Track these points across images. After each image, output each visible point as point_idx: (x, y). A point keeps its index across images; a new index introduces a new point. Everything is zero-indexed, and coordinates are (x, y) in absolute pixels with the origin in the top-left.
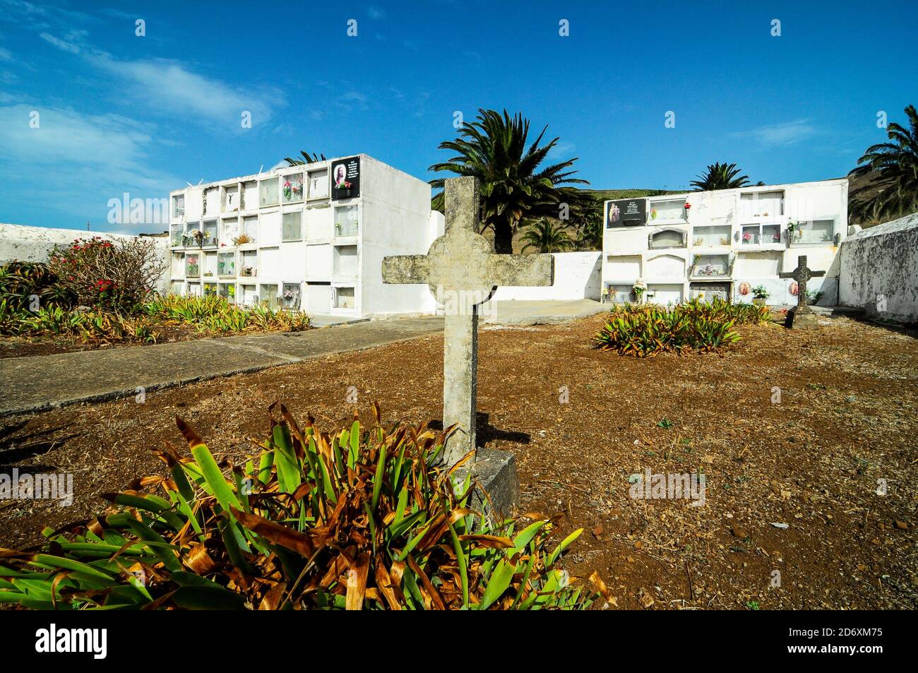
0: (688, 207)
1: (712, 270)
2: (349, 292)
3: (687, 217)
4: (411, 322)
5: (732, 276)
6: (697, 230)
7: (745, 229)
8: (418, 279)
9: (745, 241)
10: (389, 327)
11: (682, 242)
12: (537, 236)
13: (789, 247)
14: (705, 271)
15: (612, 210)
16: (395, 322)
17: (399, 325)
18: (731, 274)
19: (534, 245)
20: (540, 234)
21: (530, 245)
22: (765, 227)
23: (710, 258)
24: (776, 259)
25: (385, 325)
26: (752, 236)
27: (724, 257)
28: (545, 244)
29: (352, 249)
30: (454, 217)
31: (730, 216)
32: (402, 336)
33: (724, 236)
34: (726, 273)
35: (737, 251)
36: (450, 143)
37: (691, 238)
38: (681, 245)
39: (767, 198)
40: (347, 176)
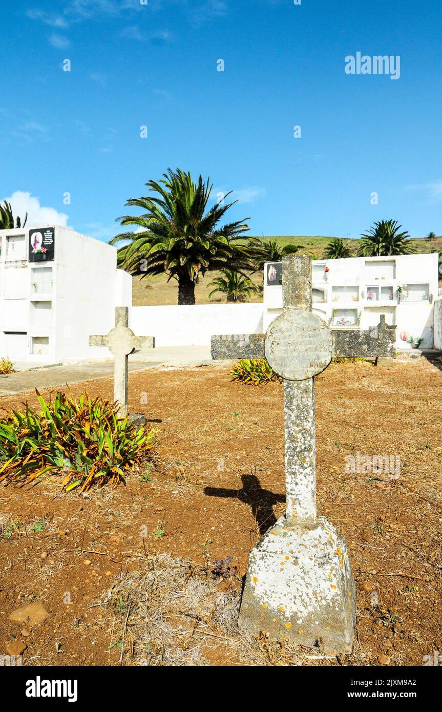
0: (327, 271)
1: (346, 321)
2: (44, 341)
3: (327, 279)
4: (99, 366)
5: (360, 325)
6: (334, 288)
7: (369, 289)
8: (104, 344)
9: (369, 298)
10: (80, 369)
11: (324, 298)
12: (224, 283)
13: (399, 303)
14: (341, 321)
15: (270, 271)
16: (84, 365)
17: (89, 368)
18: (359, 324)
19: (220, 290)
20: (227, 280)
21: (216, 290)
22: (382, 288)
23: (345, 311)
24: (391, 313)
25: (76, 369)
26: (375, 294)
27: (355, 311)
28: (231, 290)
29: (47, 304)
30: (118, 321)
31: (358, 279)
32: (92, 376)
33: (355, 294)
34: (356, 324)
35: (363, 307)
36: (136, 200)
37: (330, 295)
38: (323, 300)
39: (384, 265)
40: (43, 243)
